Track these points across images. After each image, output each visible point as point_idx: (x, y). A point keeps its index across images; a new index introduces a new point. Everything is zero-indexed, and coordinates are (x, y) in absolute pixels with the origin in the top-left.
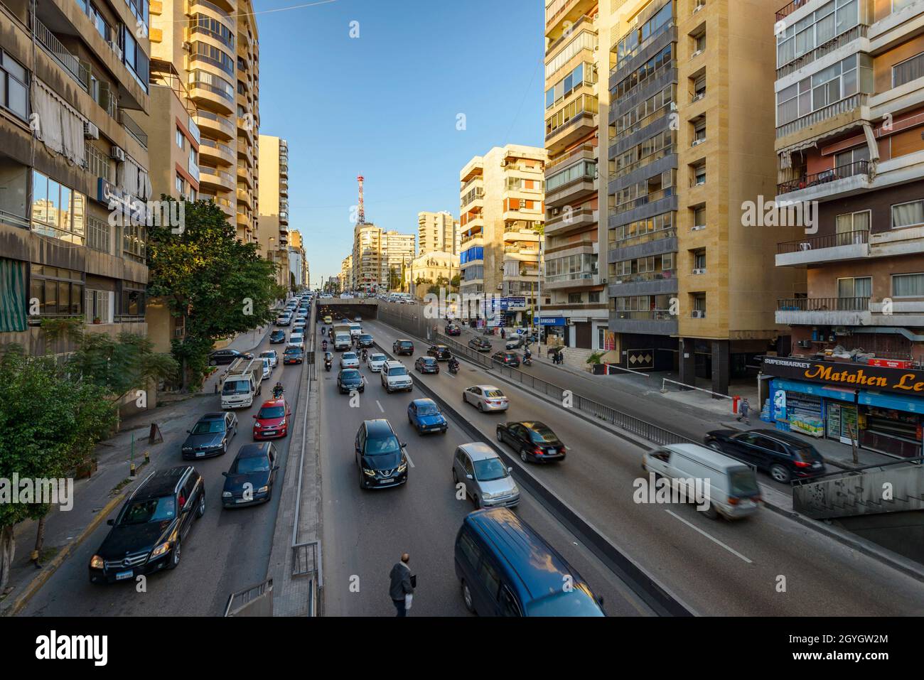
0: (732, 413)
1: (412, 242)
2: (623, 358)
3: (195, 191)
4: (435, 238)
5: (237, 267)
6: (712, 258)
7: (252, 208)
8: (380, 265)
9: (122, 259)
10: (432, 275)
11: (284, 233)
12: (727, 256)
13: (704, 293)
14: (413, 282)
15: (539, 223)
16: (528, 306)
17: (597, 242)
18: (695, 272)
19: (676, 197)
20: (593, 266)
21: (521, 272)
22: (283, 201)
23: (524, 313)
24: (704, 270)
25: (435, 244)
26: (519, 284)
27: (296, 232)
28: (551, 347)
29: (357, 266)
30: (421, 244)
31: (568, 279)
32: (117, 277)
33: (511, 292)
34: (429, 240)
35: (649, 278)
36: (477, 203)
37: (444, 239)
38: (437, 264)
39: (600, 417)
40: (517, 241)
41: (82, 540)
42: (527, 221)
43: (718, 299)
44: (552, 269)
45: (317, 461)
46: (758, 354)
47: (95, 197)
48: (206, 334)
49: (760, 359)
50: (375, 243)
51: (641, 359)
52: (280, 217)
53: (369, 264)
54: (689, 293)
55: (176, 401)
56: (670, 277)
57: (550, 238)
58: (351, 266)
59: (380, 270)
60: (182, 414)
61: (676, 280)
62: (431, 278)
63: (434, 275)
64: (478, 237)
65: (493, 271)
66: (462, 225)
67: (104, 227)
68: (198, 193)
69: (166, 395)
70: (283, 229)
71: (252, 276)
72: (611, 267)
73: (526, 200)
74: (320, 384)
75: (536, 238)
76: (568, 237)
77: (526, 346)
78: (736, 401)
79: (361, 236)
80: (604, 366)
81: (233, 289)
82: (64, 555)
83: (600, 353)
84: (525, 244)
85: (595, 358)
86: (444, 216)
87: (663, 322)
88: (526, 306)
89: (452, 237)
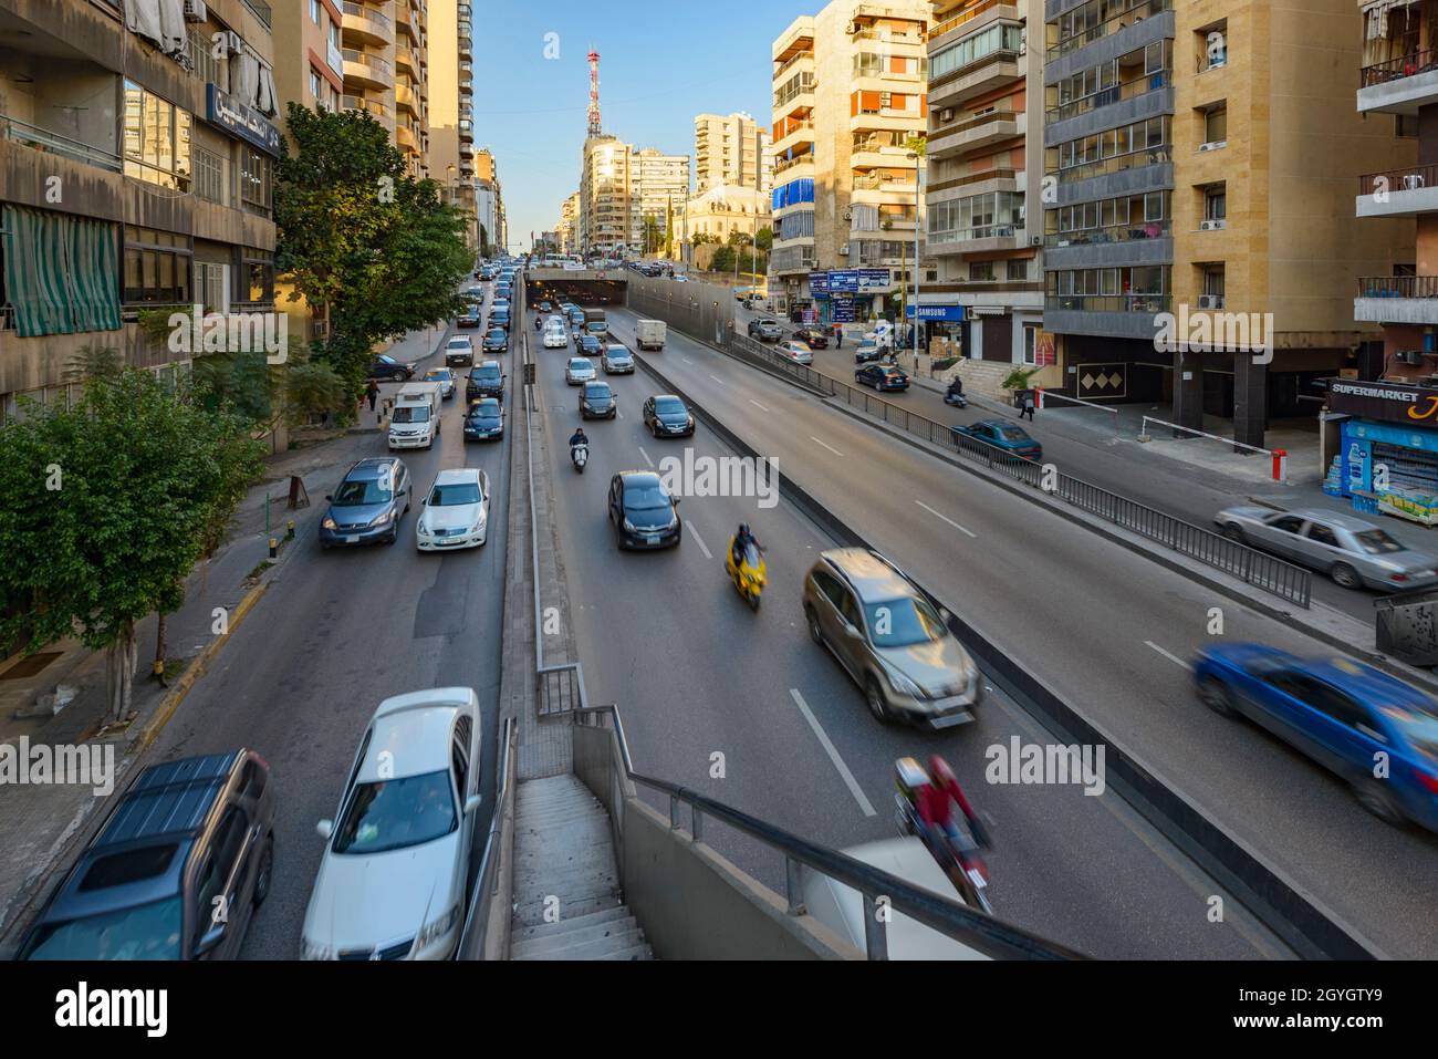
0: (1271, 480)
1: (685, 168)
2: (1070, 380)
3: (337, 93)
4: (725, 161)
5: (409, 222)
6: (1238, 200)
7: (419, 115)
8: (629, 209)
9: (241, 211)
10: (720, 229)
11: (467, 157)
12: (1266, 199)
13: (1221, 265)
14: (687, 240)
15: (916, 135)
16: (895, 285)
17: (1024, 169)
18: (1206, 226)
19: (1171, 90)
20: (1016, 213)
21: (883, 223)
22: (465, 101)
23: (887, 299)
24: (1222, 221)
25: (725, 173)
26: (878, 245)
27: (485, 153)
28: (937, 359)
29: (588, 212)
30: (700, 172)
31: (969, 236)
32: (235, 242)
33: (863, 260)
34: (714, 164)
35: (1120, 237)
36: (802, 100)
37: (741, 164)
38: (729, 209)
39: (1027, 483)
40: (875, 168)
41: (216, 651)
42: (894, 132)
43: (1246, 275)
44: (941, 218)
45: (554, 543)
46: (1323, 374)
47: (203, 115)
48: (361, 331)
49: (1323, 385)
50: (620, 172)
51: (1102, 381)
52: (460, 128)
53: (609, 209)
54: (1194, 264)
55: (317, 440)
56: (1158, 235)
57: (937, 163)
58: (577, 212)
59: (628, 218)
60: (332, 462)
61: (1170, 239)
62: (718, 234)
63: (724, 227)
64: (805, 161)
65: (832, 223)
66: (775, 140)
67: (214, 162)
68: (341, 96)
69: (303, 430)
70: (465, 150)
71: (432, 237)
72: (1049, 217)
73: (892, 94)
74: (543, 416)
75: (912, 163)
76: (969, 161)
77: (892, 357)
78: (1279, 458)
79: (595, 159)
80: (1034, 394)
81: (404, 259)
82: (194, 670)
83: (1027, 371)
84: (889, 174)
85: (1017, 378)
86: (741, 121)
87: (1144, 315)
88: (891, 285)
89: (754, 159)
